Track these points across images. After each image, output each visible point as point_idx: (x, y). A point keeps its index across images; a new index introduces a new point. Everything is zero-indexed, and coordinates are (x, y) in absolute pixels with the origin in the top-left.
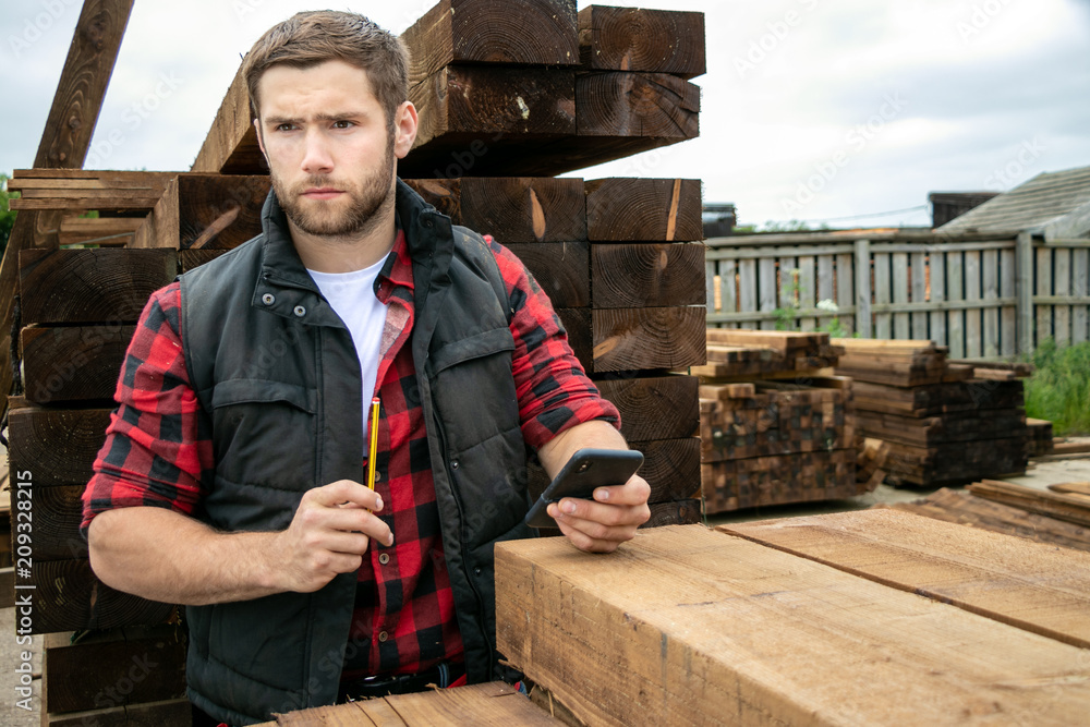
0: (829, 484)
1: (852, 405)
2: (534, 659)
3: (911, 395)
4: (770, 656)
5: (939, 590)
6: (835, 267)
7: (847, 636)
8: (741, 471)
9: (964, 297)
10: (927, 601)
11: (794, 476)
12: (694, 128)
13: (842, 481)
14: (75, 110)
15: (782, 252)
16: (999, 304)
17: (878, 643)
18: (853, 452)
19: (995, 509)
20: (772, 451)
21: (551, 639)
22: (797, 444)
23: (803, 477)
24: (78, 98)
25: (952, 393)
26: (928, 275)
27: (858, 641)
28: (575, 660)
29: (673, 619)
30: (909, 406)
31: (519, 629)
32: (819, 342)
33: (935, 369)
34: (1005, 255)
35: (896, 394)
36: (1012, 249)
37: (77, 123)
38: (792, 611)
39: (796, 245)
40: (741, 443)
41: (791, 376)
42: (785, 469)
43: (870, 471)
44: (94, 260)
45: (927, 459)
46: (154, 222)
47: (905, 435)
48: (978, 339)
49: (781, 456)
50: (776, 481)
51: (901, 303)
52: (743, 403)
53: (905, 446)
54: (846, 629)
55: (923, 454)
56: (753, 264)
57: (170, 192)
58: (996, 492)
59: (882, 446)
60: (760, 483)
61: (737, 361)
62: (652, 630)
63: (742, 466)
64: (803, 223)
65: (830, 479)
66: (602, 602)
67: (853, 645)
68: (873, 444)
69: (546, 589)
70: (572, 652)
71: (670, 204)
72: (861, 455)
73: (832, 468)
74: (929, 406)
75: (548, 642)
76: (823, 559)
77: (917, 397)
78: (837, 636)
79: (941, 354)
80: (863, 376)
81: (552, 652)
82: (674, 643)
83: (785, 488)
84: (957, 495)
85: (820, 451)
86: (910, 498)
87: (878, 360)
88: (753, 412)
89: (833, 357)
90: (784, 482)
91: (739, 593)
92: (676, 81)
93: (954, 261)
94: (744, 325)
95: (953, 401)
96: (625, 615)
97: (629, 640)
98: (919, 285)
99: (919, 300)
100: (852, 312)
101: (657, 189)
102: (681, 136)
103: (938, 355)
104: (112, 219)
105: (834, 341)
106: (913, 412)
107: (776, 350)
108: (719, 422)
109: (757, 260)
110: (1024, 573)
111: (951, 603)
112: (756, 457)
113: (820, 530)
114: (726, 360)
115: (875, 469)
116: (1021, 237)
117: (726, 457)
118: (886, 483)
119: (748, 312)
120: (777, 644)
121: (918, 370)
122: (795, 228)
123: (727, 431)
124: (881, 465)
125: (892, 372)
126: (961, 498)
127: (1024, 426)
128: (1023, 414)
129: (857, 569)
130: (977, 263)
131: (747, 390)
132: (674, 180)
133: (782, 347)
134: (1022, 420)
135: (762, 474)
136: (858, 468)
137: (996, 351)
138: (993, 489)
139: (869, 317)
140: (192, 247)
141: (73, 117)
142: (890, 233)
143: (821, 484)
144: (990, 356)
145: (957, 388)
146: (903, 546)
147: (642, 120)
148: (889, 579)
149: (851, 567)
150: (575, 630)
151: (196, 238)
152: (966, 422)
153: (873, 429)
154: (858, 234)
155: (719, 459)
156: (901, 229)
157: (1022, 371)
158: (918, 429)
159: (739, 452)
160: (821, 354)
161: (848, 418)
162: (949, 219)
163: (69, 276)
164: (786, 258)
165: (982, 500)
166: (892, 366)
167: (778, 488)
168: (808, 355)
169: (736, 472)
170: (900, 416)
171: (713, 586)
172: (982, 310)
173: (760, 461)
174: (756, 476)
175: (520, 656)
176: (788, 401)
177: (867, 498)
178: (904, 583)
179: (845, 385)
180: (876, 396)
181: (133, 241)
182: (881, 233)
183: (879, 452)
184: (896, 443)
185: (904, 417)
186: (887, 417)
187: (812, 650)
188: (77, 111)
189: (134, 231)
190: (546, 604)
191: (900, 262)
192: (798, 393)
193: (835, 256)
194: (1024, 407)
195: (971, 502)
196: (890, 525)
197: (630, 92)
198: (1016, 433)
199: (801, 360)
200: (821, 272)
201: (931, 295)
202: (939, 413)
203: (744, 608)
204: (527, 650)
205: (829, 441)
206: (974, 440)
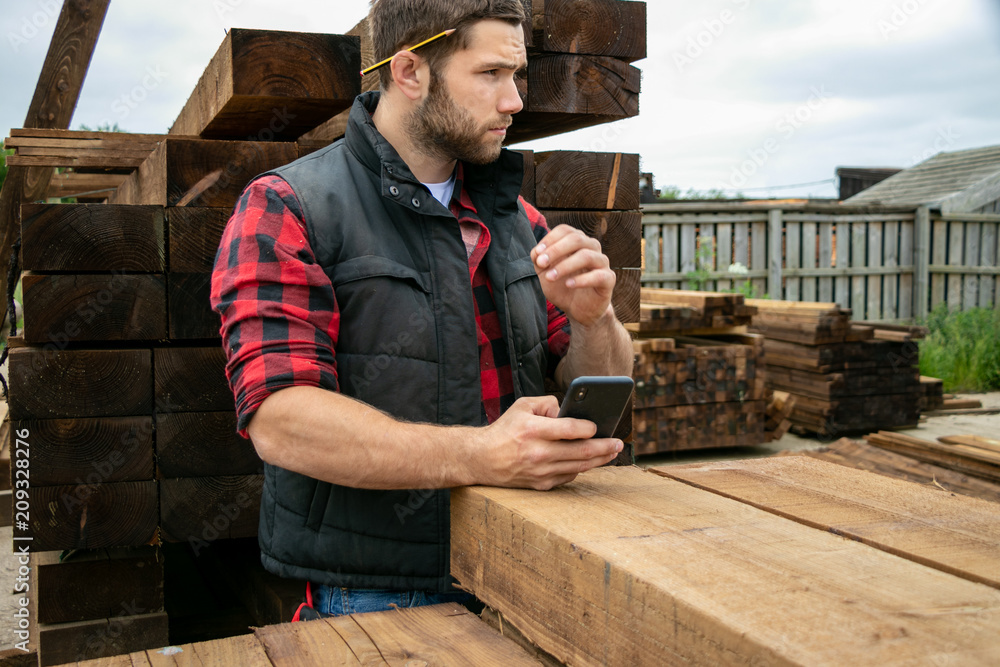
0: (740, 431)
1: (763, 360)
2: (486, 583)
3: (816, 353)
4: (703, 584)
5: (850, 529)
6: (750, 234)
7: (770, 568)
8: (660, 418)
9: (867, 264)
10: (840, 539)
11: (708, 423)
12: (635, 107)
13: (752, 429)
14: (63, 74)
15: (702, 219)
16: (898, 271)
17: (797, 575)
18: (763, 403)
19: (890, 458)
20: (690, 401)
21: (502, 566)
22: (712, 394)
23: (717, 425)
24: (66, 63)
25: (853, 352)
26: (835, 243)
27: (780, 572)
28: (524, 584)
29: (615, 550)
30: (814, 363)
31: (472, 556)
32: (735, 302)
33: (839, 330)
34: (904, 227)
35: (803, 351)
36: (911, 222)
37: (65, 86)
38: (720, 545)
39: (715, 212)
40: (661, 392)
41: (709, 332)
42: (700, 417)
43: (778, 420)
44: (88, 215)
45: (830, 411)
46: (139, 179)
47: (809, 388)
48: (878, 303)
49: (697, 405)
50: (692, 428)
51: (810, 267)
52: (664, 356)
53: (810, 399)
54: (769, 562)
55: (825, 406)
56: (675, 229)
57: (157, 154)
58: (890, 443)
59: (789, 399)
60: (677, 429)
61: (659, 318)
62: (597, 559)
63: (662, 413)
64: (720, 193)
65: (741, 427)
66: (550, 533)
67: (776, 576)
68: (780, 396)
69: (498, 521)
70: (521, 577)
71: (611, 176)
72: (770, 406)
73: (743, 417)
74: (833, 363)
75: (500, 568)
76: (746, 499)
77: (822, 354)
78: (761, 568)
79: (844, 316)
80: (773, 334)
81: (503, 577)
82: (616, 571)
83: (700, 435)
84: (855, 445)
85: (732, 401)
86: (812, 446)
87: (787, 320)
88: (673, 365)
89: (746, 316)
90: (700, 429)
91: (672, 528)
92: (619, 64)
93: (859, 231)
94: (665, 285)
95: (854, 359)
96: (572, 545)
97: (574, 567)
98: (826, 253)
99: (825, 266)
100: (764, 275)
101: (601, 162)
102: (623, 114)
103: (843, 317)
104: (95, 176)
105: (748, 302)
106: (818, 368)
107: (695, 309)
108: (642, 373)
109: (679, 226)
110: (925, 516)
111: (860, 540)
112: (674, 406)
113: (742, 473)
114: (650, 317)
115: (782, 420)
116: (920, 211)
117: (647, 405)
118: (791, 431)
119: (670, 273)
120: (708, 574)
121: (823, 330)
122: (713, 196)
123: (649, 381)
124: (787, 415)
125: (800, 331)
126: (859, 447)
127: (917, 383)
128: (917, 372)
129: (777, 509)
130: (879, 234)
131: (668, 344)
132: (615, 154)
133: (701, 306)
134: (916, 377)
135: (680, 421)
136: (767, 418)
137: (894, 314)
138: (889, 439)
139: (780, 281)
140: (178, 205)
141: (62, 81)
142: (801, 204)
143: (733, 432)
144: (889, 319)
145: (858, 347)
146: (817, 489)
147: (587, 98)
148: (805, 518)
149: (771, 507)
150: (526, 558)
151: (181, 197)
152: (866, 378)
153: (781, 383)
154: (771, 204)
155: (641, 407)
156: (811, 200)
157: (917, 333)
158: (821, 384)
159: (659, 400)
160: (736, 314)
161: (759, 372)
162: (854, 193)
163: (66, 229)
164: (706, 224)
165: (878, 450)
166: (800, 326)
167: (693, 434)
168: (724, 313)
169: (656, 419)
170: (806, 371)
171: (649, 522)
172: (882, 276)
173: (678, 409)
174: (674, 423)
175: (472, 580)
176: (704, 355)
177: (774, 445)
178: (818, 523)
179: (757, 342)
180: (785, 353)
181: (115, 196)
182: (793, 204)
183: (786, 403)
184: (802, 396)
185: (810, 372)
186: (794, 372)
187: (739, 579)
188: (65, 75)
189: (117, 187)
190: (498, 534)
191: (810, 231)
192: (715, 348)
193: (750, 224)
194: (917, 366)
195: (868, 451)
196: (804, 470)
197: (578, 73)
198: (910, 389)
199: (718, 318)
200: (738, 238)
201: (837, 260)
202: (841, 370)
203: (678, 541)
204: (479, 575)
205: (741, 393)
206: (872, 395)
